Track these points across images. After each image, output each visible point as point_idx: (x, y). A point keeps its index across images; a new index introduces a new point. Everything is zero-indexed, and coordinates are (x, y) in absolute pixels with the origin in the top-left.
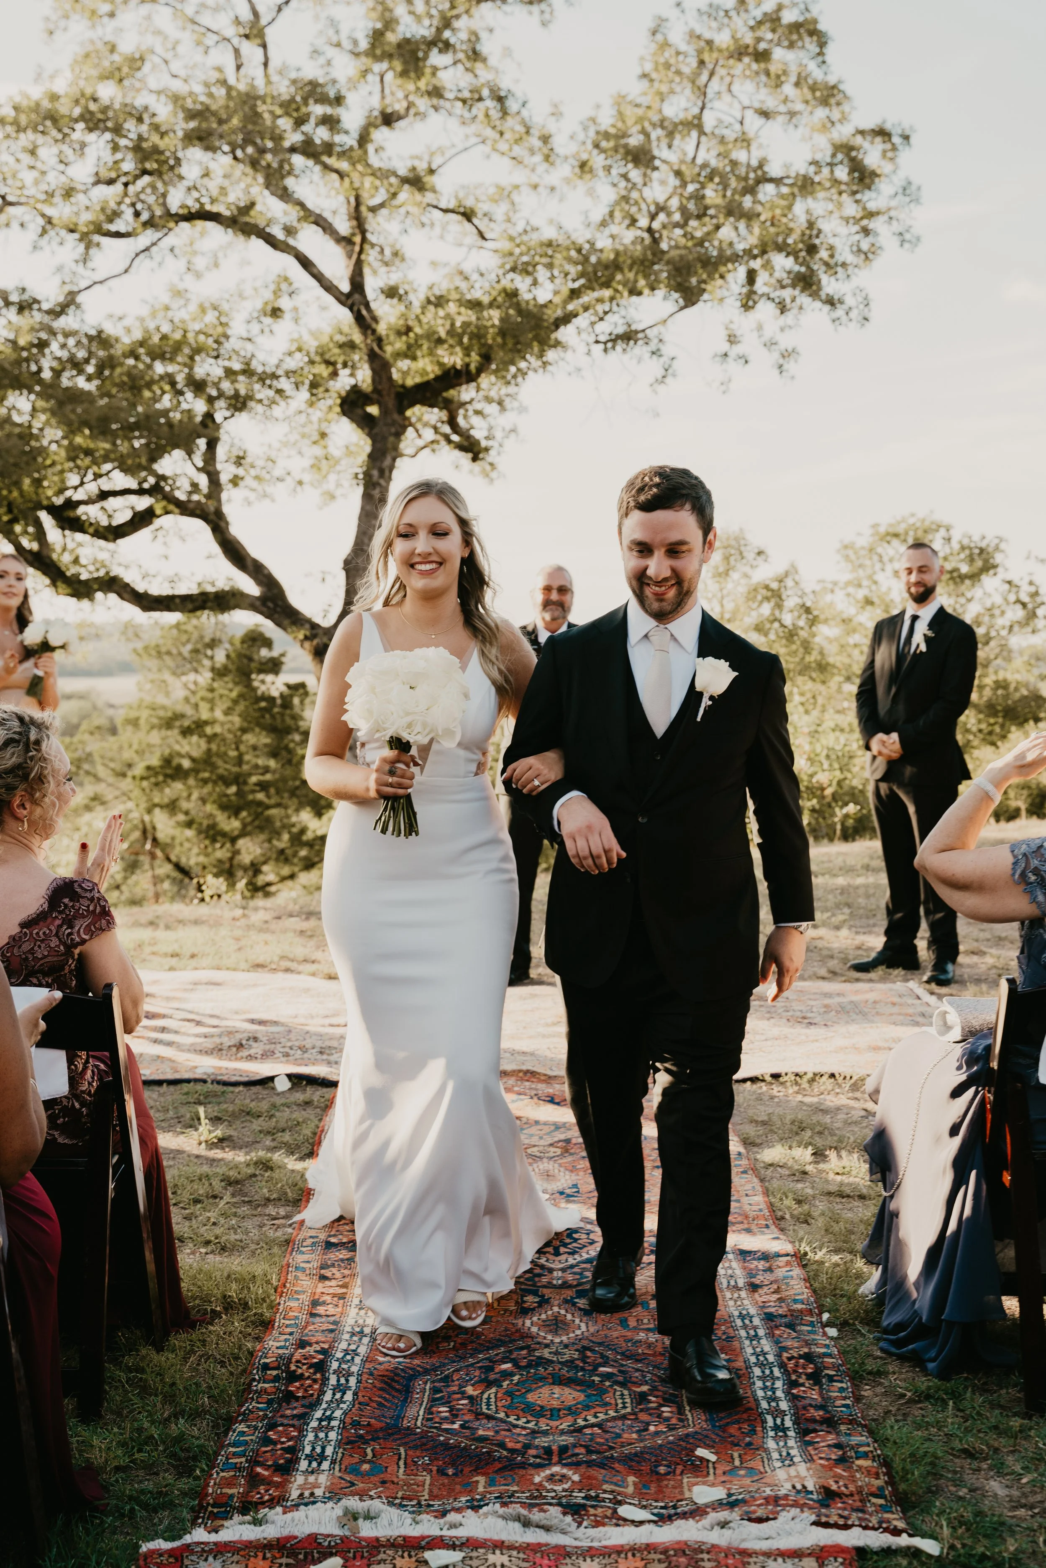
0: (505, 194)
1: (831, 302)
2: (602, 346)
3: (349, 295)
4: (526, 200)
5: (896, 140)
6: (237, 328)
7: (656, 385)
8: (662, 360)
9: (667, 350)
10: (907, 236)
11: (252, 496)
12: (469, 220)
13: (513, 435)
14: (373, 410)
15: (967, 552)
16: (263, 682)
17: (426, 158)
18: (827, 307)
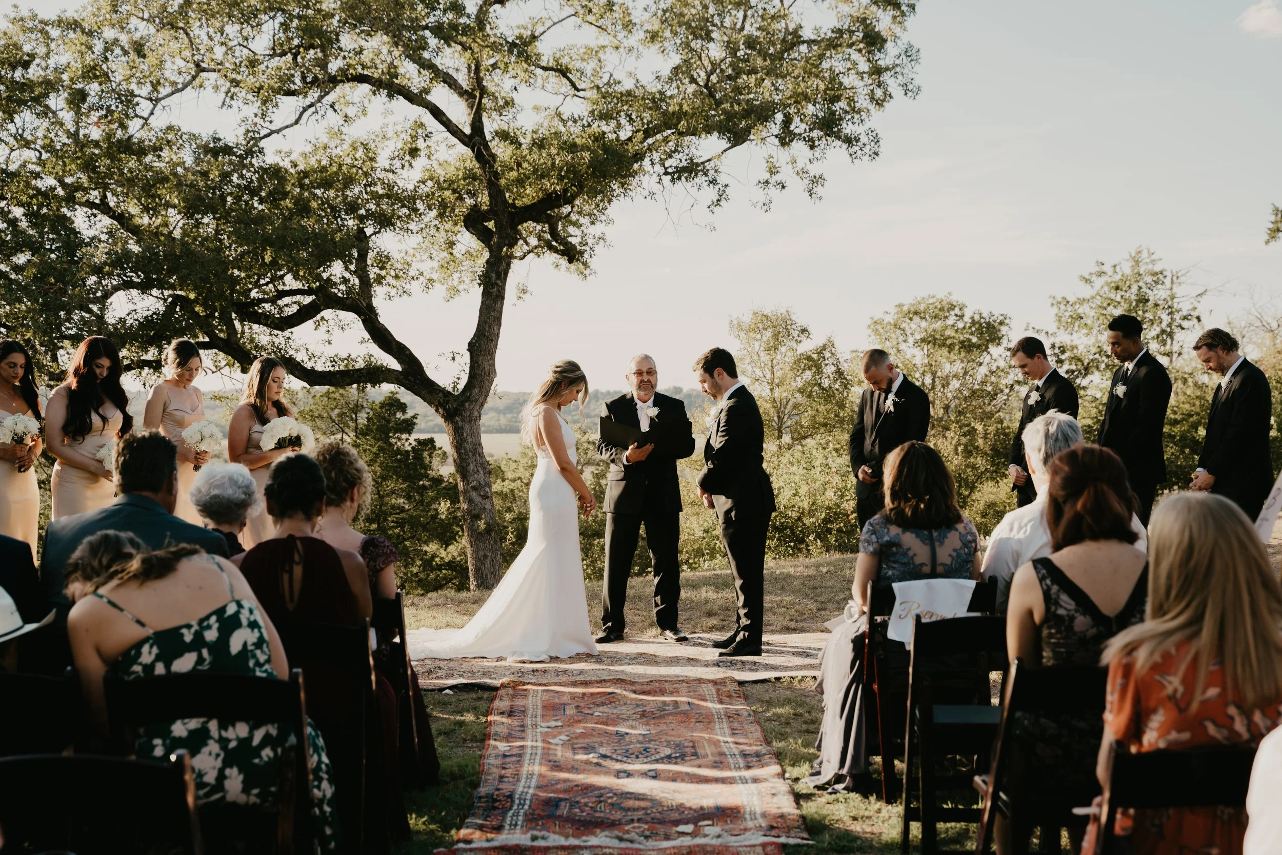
0: (593, 53)
1: (849, 141)
2: (669, 177)
3: (471, 137)
4: (611, 59)
5: (904, 8)
6: (383, 161)
7: (712, 207)
8: (717, 187)
9: (722, 179)
10: (910, 87)
11: (393, 292)
12: (565, 76)
13: (601, 241)
14: (491, 225)
15: (977, 326)
16: (399, 439)
17: (530, 27)
18: (845, 146)
